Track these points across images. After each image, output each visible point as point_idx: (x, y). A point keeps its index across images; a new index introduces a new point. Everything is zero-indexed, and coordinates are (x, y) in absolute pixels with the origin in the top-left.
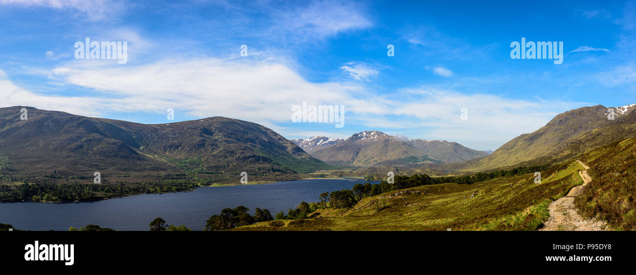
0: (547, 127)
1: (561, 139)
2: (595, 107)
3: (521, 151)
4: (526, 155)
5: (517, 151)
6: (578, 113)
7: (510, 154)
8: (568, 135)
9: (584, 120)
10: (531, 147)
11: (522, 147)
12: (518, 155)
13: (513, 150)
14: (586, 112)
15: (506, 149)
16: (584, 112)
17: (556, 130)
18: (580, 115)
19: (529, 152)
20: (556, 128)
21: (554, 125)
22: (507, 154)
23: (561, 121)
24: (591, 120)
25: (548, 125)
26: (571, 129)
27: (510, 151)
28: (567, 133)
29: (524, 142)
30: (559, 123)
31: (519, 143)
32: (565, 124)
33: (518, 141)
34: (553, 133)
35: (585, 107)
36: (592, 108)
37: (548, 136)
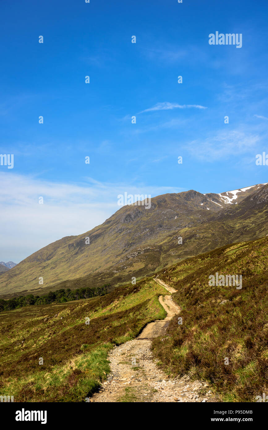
0: (107, 226)
1: (129, 245)
2: (183, 193)
3: (62, 264)
5: (56, 264)
6: (156, 203)
7: (44, 267)
8: (140, 238)
9: (165, 215)
10: (79, 257)
11: (64, 257)
12: (58, 270)
13: (49, 262)
14: (168, 202)
15: (38, 260)
16: (165, 201)
17: (121, 230)
18: (159, 207)
19: (76, 266)
20: (120, 226)
21: (117, 222)
23: (129, 215)
24: (177, 215)
25: (108, 222)
26: (145, 229)
27: (44, 264)
28: (138, 235)
29: (67, 248)
30: (126, 219)
31: (61, 251)
32: (135, 222)
33: (58, 247)
34: (115, 235)
35: (167, 194)
36: (179, 195)
37: (108, 240)
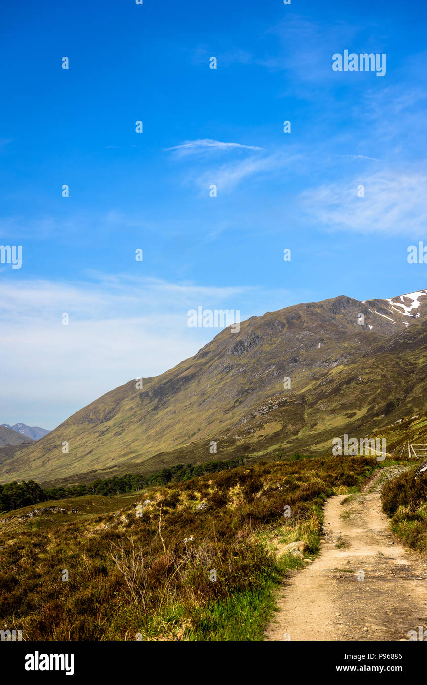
0: (203, 360)
1: (245, 393)
2: (328, 301)
3: (133, 427)
4: (149, 437)
5: (121, 428)
6: (285, 322)
7: (103, 433)
8: (261, 380)
9: (301, 341)
10: (161, 414)
11: (134, 415)
12: (128, 437)
13: (110, 423)
14: (305, 318)
15: (91, 421)
16: (300, 317)
17: (228, 369)
18: (289, 327)
19: (157, 428)
20: (227, 361)
21: (221, 355)
22: (97, 434)
23: (241, 343)
24: (321, 340)
25: (203, 353)
26: (269, 365)
27: (101, 427)
28: (258, 375)
29: (138, 400)
30: (235, 349)
31: (127, 404)
32: (251, 353)
33: (123, 399)
34: (219, 376)
35: (301, 305)
36: (320, 305)
37: (207, 383)
